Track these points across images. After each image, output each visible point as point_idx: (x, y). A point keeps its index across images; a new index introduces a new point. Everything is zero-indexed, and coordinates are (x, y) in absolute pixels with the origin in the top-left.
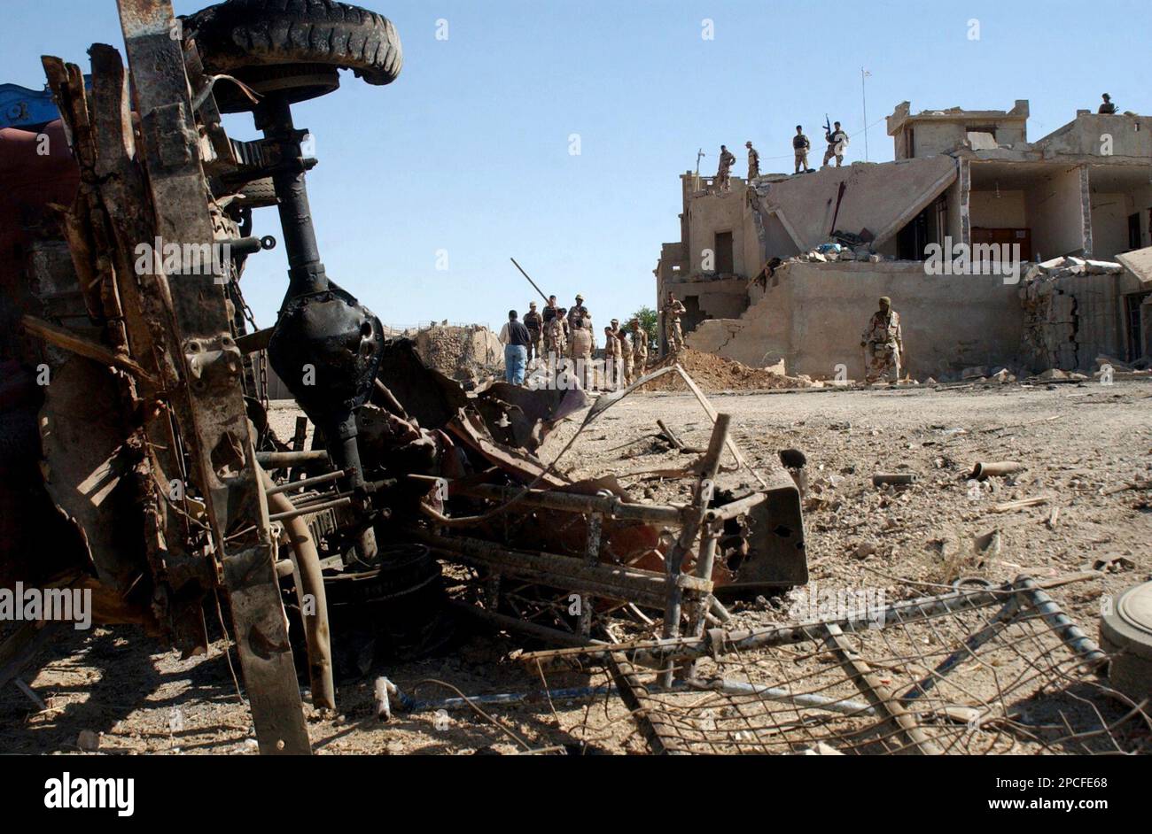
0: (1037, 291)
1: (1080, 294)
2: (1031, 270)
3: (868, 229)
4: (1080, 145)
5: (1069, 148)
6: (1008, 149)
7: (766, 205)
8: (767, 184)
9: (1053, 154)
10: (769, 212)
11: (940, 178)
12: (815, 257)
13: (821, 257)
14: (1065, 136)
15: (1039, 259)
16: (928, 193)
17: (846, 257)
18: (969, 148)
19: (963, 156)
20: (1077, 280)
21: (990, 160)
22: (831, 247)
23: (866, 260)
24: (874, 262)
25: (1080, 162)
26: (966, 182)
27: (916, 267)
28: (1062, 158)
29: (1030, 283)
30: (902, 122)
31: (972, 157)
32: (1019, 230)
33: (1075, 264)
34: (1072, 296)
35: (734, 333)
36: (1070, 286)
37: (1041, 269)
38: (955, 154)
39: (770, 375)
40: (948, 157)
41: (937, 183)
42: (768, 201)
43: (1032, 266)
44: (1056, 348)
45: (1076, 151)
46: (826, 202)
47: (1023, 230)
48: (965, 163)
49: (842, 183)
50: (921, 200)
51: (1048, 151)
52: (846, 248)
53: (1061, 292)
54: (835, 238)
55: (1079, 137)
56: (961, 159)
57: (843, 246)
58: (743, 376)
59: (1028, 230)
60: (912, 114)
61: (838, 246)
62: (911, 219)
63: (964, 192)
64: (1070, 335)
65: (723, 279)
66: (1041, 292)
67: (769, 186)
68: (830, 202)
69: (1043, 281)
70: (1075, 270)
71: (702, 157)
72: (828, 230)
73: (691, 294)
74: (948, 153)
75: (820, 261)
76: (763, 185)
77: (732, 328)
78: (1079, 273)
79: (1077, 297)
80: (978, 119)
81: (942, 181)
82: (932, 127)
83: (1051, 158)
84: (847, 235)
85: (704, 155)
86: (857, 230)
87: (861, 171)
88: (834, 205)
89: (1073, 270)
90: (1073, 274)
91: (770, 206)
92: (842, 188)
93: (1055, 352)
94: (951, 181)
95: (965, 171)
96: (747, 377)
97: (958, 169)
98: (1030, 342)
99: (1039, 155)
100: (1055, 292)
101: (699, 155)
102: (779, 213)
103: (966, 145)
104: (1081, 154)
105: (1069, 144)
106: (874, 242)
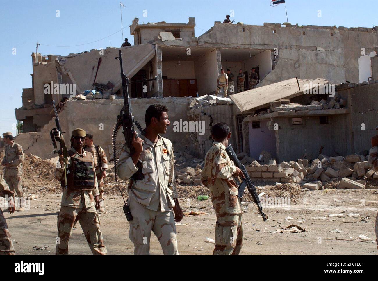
0: (194, 113)
1: (214, 115)
2: (193, 101)
3: (111, 81)
4: (216, 38)
5: (211, 40)
6: (181, 40)
7: (63, 70)
8: (64, 59)
9: (203, 43)
10: (65, 73)
11: (147, 55)
12: (80, 98)
13: (83, 97)
14: (208, 34)
15: (197, 95)
16: (141, 63)
17: (97, 97)
18: (161, 40)
19: (158, 44)
20: (212, 108)
21: (172, 46)
22: (90, 92)
23: (108, 98)
24: (112, 100)
25: (216, 47)
26: (159, 57)
27: (134, 102)
28: (207, 45)
29: (192, 108)
30: (135, 28)
31: (162, 44)
32: (192, 80)
33: (212, 99)
34: (210, 116)
35: (36, 139)
36: (209, 111)
37: (197, 101)
38: (154, 43)
39: (49, 164)
40: (150, 45)
41: (145, 58)
42: (64, 68)
43: (193, 99)
44: (203, 143)
45: (214, 42)
46: (92, 68)
47: (193, 80)
48: (159, 47)
49: (100, 58)
50: (137, 67)
51: (200, 41)
52: (98, 92)
53: (205, 114)
54: (95, 87)
55: (215, 35)
56: (157, 46)
57: (97, 91)
58: (36, 165)
59: (196, 80)
60: (139, 24)
61: (94, 91)
62: (132, 76)
63: (159, 62)
64: (209, 136)
65: (46, 107)
66: (196, 113)
67: (65, 60)
68: (94, 68)
69: (197, 107)
70: (211, 102)
71: (38, 46)
72: (92, 83)
73: (29, 116)
74: (151, 42)
75: (83, 99)
76: (63, 59)
77: (36, 137)
78: (214, 103)
79: (212, 116)
80: (171, 27)
81: (147, 57)
82: (149, 31)
83: (202, 45)
84: (101, 85)
85: (40, 45)
86: (105, 82)
87: (109, 52)
88: (95, 70)
89: (210, 103)
90: (210, 104)
91: (65, 70)
92: (100, 60)
93: (202, 145)
94: (152, 57)
95: (159, 52)
96: (38, 165)
97: (155, 51)
98: (192, 138)
99: (196, 43)
100: (202, 114)
101: (37, 45)
102: (70, 73)
103: (160, 38)
104: (217, 43)
105: (210, 38)
106: (114, 88)
